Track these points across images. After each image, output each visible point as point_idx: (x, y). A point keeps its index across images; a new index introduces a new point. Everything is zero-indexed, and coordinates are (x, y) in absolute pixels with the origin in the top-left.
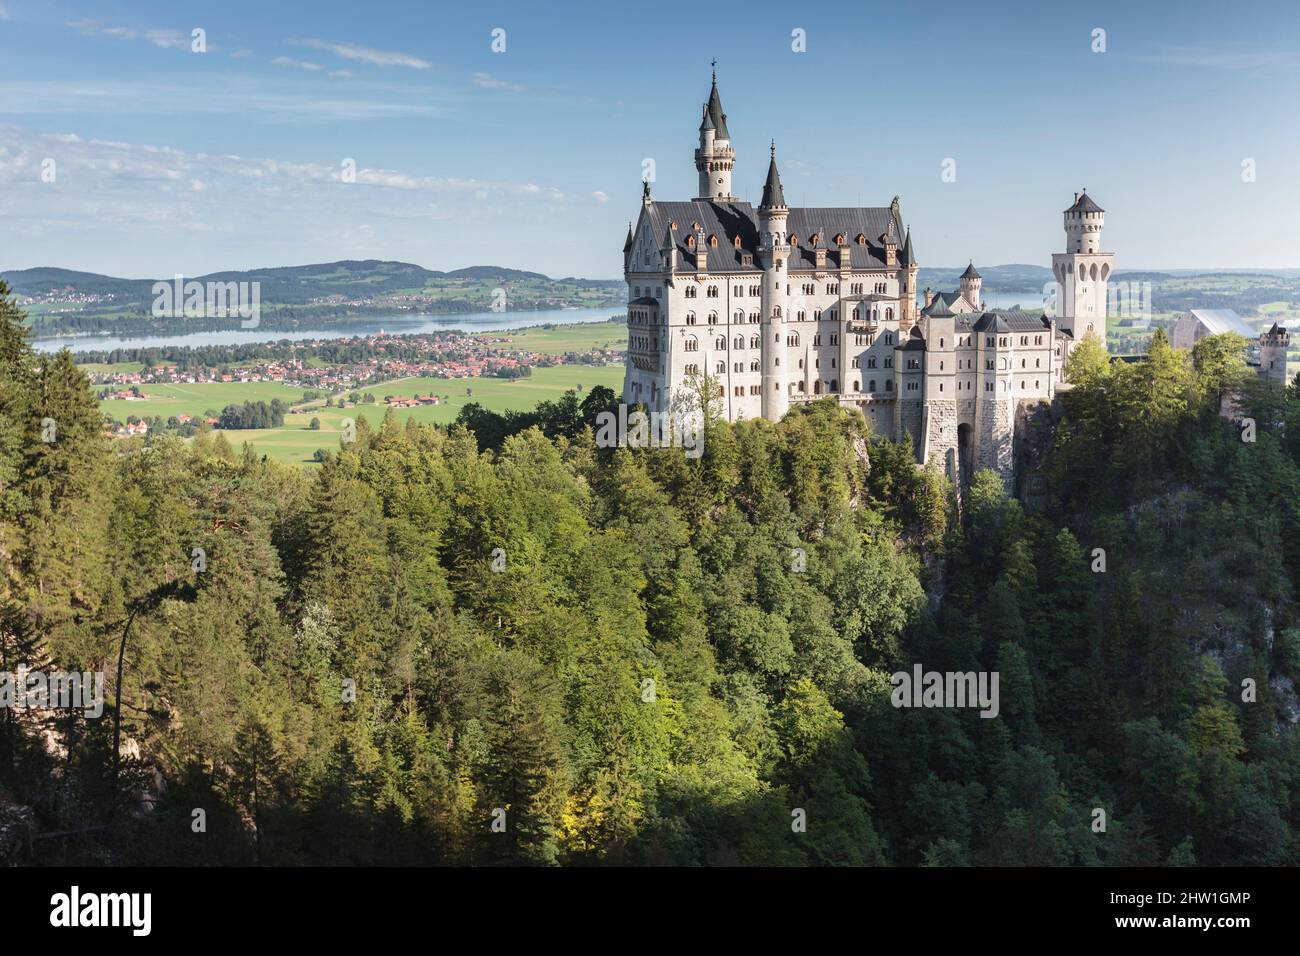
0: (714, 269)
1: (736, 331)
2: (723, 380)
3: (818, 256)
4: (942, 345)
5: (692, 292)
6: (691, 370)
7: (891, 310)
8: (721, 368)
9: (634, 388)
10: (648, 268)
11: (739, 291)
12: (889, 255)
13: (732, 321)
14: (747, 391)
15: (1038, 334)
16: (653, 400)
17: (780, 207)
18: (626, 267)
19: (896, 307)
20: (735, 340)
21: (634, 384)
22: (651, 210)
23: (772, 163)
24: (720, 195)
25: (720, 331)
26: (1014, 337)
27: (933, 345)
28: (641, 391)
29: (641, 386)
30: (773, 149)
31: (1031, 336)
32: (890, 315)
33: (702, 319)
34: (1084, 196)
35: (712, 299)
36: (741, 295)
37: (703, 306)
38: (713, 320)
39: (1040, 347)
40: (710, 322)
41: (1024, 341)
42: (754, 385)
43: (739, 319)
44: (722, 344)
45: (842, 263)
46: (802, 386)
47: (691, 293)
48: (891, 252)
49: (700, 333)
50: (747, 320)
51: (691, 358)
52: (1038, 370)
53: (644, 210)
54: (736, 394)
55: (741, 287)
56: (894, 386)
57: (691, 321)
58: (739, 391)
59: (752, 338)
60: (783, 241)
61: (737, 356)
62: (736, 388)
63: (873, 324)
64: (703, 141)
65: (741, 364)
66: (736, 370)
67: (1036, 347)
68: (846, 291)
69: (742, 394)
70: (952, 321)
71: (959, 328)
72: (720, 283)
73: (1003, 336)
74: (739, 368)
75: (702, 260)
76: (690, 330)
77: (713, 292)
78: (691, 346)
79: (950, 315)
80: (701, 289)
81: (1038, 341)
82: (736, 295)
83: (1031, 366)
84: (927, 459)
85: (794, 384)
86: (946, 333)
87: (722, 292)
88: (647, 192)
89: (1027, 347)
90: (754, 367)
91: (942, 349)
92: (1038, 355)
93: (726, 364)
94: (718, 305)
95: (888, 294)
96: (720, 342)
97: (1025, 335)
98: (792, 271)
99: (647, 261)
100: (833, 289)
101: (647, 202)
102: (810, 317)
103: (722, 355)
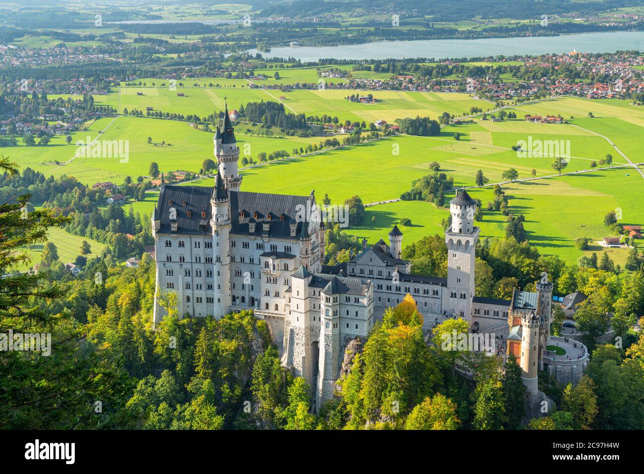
0: (180, 232)
1: (196, 266)
2: (189, 293)
3: (250, 227)
4: (298, 294)
5: (170, 244)
6: (171, 286)
7: (287, 265)
8: (188, 286)
11: (198, 245)
13: (194, 261)
14: (204, 300)
15: (357, 296)
19: (290, 263)
20: (197, 271)
24: (225, 176)
25: (187, 266)
26: (342, 297)
27: (294, 293)
31: (353, 297)
32: (287, 267)
33: (176, 258)
35: (181, 248)
36: (200, 247)
37: (176, 252)
38: (182, 259)
39: (358, 304)
40: (181, 261)
41: (348, 300)
42: (209, 297)
43: (198, 260)
44: (188, 273)
45: (263, 232)
46: (243, 299)
48: (293, 229)
50: (203, 260)
51: (170, 279)
52: (357, 318)
54: (198, 302)
55: (199, 243)
57: (170, 259)
58: (199, 300)
59: (208, 271)
62: (197, 298)
65: (201, 285)
66: (197, 288)
67: (355, 304)
69: (201, 302)
72: (185, 239)
74: (199, 287)
75: (174, 227)
76: (168, 264)
77: (181, 244)
78: (170, 273)
80: (175, 243)
81: (357, 301)
82: (196, 247)
83: (352, 315)
86: (300, 288)
87: (187, 245)
89: (350, 303)
90: (210, 287)
91: (298, 297)
92: (357, 309)
93: (191, 284)
94: (185, 252)
96: (188, 271)
97: (349, 296)
100: (260, 247)
102: (247, 260)
103: (188, 279)
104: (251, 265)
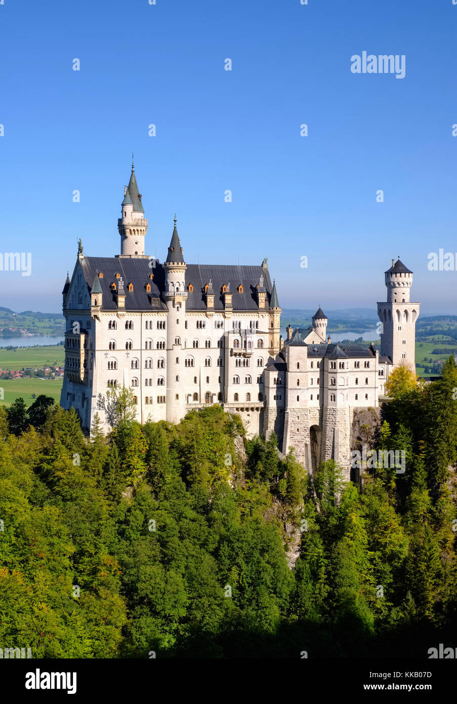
0: (129, 308)
1: (147, 355)
2: (136, 392)
3: (209, 300)
4: (298, 367)
5: (114, 325)
6: (112, 384)
7: (262, 340)
8: (135, 382)
9: (69, 397)
10: (80, 307)
11: (149, 325)
12: (260, 301)
13: (144, 347)
14: (155, 400)
15: (367, 360)
16: (83, 406)
17: (180, 263)
18: (64, 305)
19: (266, 339)
20: (146, 361)
21: (69, 394)
22: (83, 263)
23: (175, 232)
24: (136, 253)
25: (134, 355)
26: (350, 362)
27: (292, 367)
28: (74, 400)
29: (74, 395)
30: (175, 221)
31: (362, 361)
32: (261, 344)
33: (121, 345)
34: (399, 262)
35: (129, 331)
36: (151, 328)
37: (121, 336)
38: (129, 346)
39: (368, 369)
40: (127, 348)
41: (357, 365)
42: (160, 395)
43: (148, 346)
44: (135, 365)
45: (226, 305)
46: (196, 397)
47: (112, 325)
48: (262, 297)
49: (119, 355)
50: (154, 346)
51: (112, 375)
52: (367, 386)
53: (78, 263)
54: (147, 403)
55: (151, 322)
56: (264, 397)
57: (112, 346)
58: (148, 401)
59: (159, 361)
60: (182, 289)
61: (148, 374)
62: (147, 398)
63: (249, 351)
64: (124, 213)
65: (151, 380)
66: (146, 384)
67: (366, 369)
68: (228, 326)
69: (151, 403)
70: (305, 349)
71: (311, 354)
72: (134, 317)
73: (341, 361)
74: (149, 382)
75: (121, 301)
76: (111, 353)
77: (129, 325)
78: (112, 365)
79: (305, 345)
80: (121, 323)
81: (367, 365)
82: (147, 327)
83: (362, 382)
84: (288, 451)
85: (190, 395)
86: (301, 359)
87: (136, 325)
88: (80, 250)
89: (358, 370)
90: (161, 382)
91: (298, 370)
92: (367, 375)
93: (139, 379)
94: (133, 335)
95: (260, 329)
96: (134, 363)
97: (357, 360)
98: (189, 309)
99: (80, 302)
100: (219, 325)
101: (81, 257)
102: (202, 344)
103: (136, 373)
104: (206, 350)
